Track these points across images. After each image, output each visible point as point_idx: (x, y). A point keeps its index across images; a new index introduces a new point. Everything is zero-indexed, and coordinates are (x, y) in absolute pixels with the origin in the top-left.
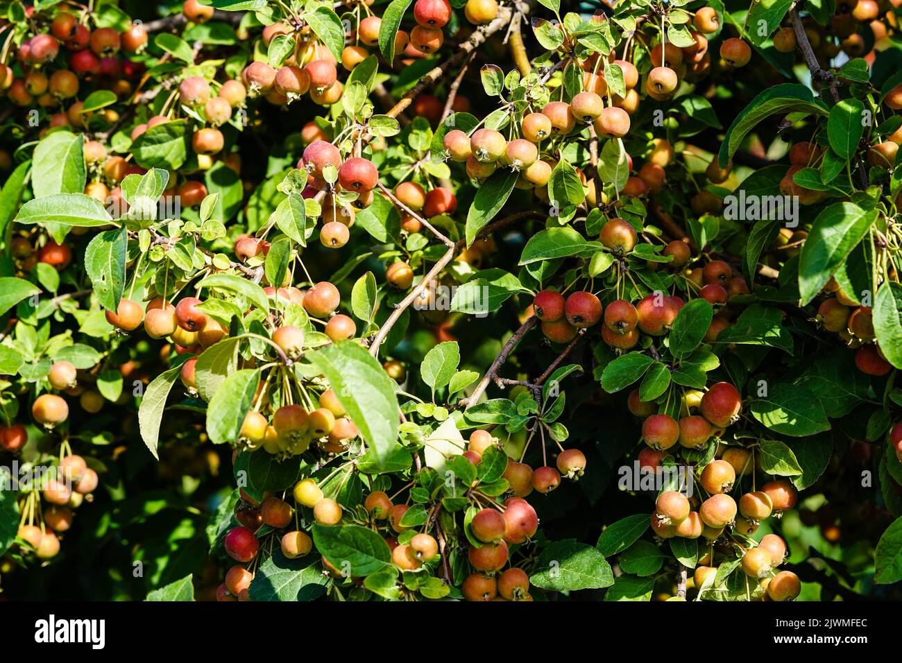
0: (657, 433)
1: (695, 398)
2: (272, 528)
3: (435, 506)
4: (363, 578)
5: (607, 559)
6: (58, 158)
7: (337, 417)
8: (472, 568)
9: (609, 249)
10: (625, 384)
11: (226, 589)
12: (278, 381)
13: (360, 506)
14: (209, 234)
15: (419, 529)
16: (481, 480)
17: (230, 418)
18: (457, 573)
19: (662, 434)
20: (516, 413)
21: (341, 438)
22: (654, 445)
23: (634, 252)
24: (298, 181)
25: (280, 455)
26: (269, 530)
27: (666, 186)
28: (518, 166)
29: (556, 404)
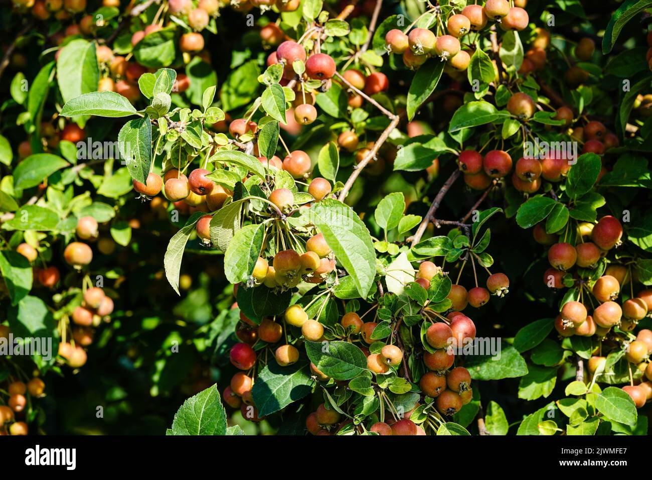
0: (561, 257)
1: (586, 229)
2: (267, 342)
3: (397, 322)
4: (348, 381)
5: (521, 354)
6: (77, 61)
7: (321, 258)
8: (426, 367)
9: (515, 117)
10: (535, 221)
11: (231, 390)
12: (273, 231)
13: (338, 324)
14: (212, 118)
15: (386, 341)
16: (431, 301)
17: (242, 264)
18: (415, 373)
19: (564, 258)
20: (453, 247)
21: (322, 273)
22: (558, 266)
23: (534, 118)
24: (276, 74)
25: (278, 289)
26: (264, 344)
27: (547, 65)
28: (445, 56)
29: (483, 239)
